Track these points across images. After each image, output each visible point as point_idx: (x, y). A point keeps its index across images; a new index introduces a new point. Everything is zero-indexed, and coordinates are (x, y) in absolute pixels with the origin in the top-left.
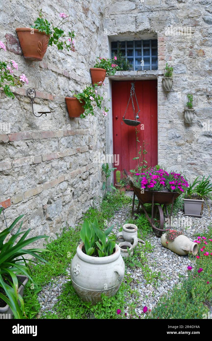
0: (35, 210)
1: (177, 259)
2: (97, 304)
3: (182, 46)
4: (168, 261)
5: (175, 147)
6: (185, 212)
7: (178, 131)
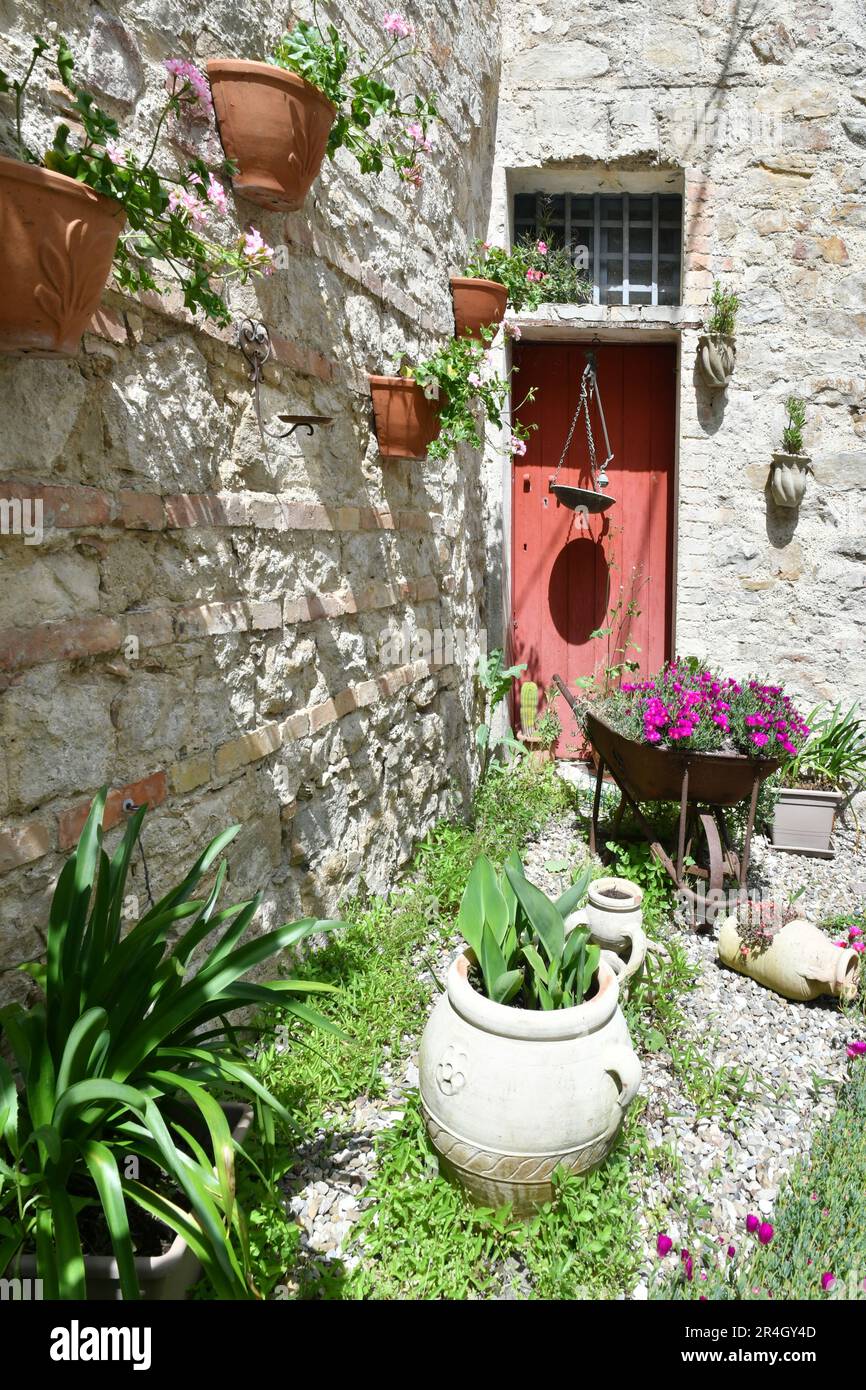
0: (254, 825)
1: (784, 1015)
2: (537, 1213)
3: (769, 223)
4: (755, 1022)
5: (738, 597)
6: (776, 837)
7: (748, 536)
